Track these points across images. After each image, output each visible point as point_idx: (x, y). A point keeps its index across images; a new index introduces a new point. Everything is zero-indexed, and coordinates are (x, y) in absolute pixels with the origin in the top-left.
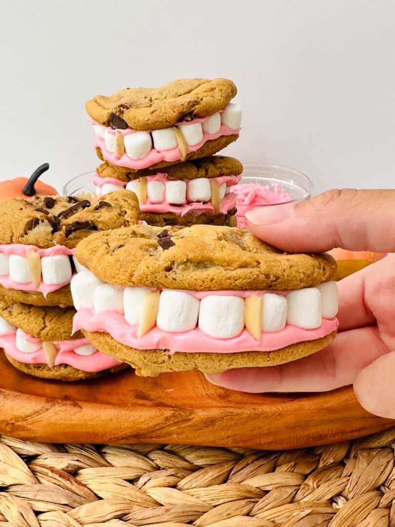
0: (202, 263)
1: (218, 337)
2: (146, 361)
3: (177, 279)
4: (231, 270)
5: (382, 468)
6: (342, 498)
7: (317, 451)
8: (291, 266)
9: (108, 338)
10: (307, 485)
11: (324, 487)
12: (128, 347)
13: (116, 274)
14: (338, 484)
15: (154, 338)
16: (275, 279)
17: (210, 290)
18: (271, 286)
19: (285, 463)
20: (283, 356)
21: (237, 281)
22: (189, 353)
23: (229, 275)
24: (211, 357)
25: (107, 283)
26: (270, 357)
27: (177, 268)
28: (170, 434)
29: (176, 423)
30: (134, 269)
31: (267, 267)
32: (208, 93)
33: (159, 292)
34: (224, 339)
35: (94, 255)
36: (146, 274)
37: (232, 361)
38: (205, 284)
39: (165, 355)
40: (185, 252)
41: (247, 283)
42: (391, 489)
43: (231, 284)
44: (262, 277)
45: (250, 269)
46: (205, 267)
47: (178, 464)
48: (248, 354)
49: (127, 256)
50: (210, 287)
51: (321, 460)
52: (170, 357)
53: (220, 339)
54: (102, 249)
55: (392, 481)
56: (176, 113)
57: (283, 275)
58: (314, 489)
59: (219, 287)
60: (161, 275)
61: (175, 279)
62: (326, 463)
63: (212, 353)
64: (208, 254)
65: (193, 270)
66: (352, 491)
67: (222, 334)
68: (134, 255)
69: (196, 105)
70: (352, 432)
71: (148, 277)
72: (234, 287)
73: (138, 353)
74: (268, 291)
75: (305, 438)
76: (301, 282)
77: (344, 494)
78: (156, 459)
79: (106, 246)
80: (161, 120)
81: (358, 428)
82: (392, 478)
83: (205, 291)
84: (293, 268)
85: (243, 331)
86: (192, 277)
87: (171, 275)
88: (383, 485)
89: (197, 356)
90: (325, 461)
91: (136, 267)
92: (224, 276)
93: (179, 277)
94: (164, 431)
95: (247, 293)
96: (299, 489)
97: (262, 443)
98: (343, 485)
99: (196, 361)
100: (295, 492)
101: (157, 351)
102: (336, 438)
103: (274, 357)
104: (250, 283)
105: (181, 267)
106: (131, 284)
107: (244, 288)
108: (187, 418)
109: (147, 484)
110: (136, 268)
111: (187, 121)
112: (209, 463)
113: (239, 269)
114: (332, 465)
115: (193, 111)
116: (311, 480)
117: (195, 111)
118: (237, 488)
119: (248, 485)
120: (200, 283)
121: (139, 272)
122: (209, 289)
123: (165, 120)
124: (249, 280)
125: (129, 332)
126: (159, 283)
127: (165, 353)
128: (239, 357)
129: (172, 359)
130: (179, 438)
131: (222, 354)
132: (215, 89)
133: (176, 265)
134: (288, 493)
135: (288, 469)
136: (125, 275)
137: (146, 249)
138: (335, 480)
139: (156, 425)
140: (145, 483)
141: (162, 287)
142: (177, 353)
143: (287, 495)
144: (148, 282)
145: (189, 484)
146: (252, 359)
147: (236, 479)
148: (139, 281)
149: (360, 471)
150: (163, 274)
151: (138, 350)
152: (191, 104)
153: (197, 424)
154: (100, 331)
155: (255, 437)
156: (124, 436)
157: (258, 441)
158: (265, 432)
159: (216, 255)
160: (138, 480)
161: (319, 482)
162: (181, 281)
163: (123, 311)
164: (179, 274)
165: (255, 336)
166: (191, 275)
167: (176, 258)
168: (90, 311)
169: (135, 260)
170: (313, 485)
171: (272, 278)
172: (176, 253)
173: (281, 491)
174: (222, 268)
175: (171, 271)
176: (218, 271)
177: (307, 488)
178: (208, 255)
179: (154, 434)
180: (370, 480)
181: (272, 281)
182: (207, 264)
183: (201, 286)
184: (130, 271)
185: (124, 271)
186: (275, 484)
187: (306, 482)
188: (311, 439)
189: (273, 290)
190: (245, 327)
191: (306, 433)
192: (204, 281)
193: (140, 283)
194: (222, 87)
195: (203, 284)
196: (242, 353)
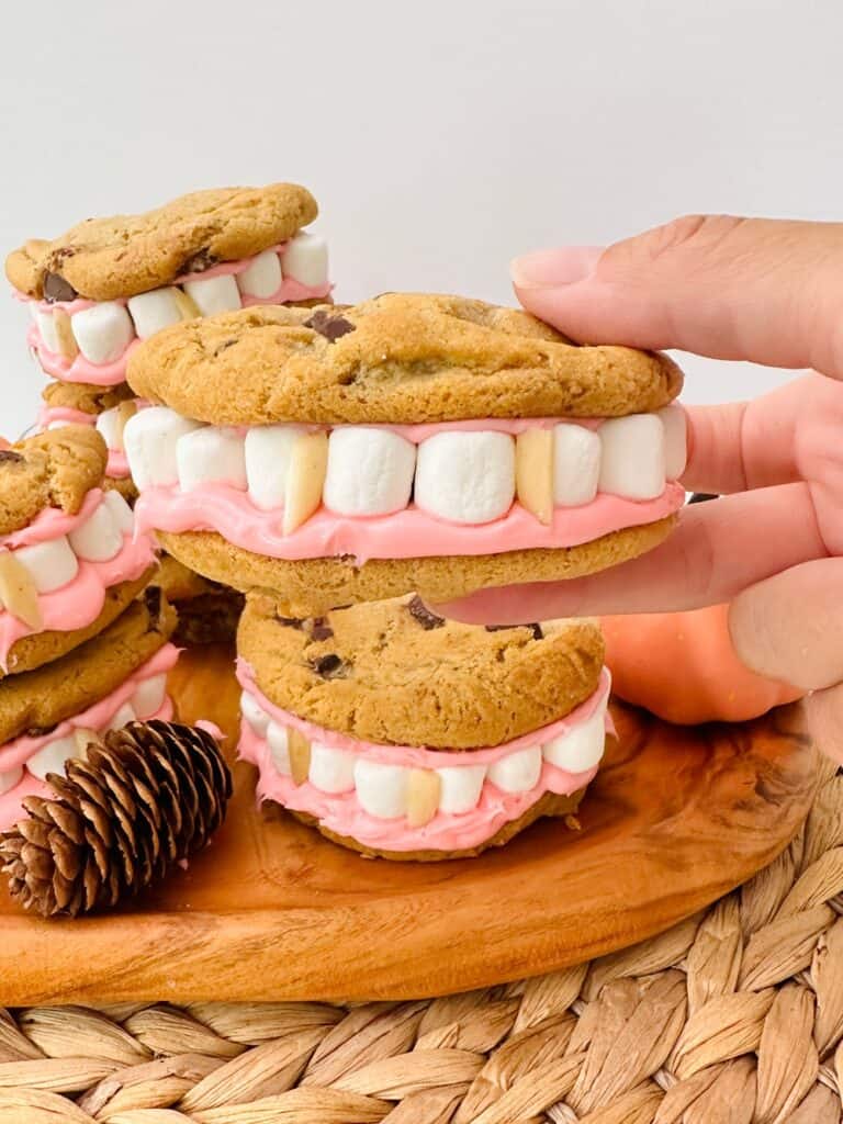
0: (421, 363)
1: (461, 520)
2: (302, 584)
3: (367, 399)
4: (486, 374)
5: (658, 1029)
6: (567, 1110)
7: (513, 991)
8: (611, 366)
9: (214, 543)
10: (483, 1081)
11: (523, 1085)
12: (262, 556)
13: (229, 400)
14: (557, 1076)
15: (322, 531)
16: (580, 391)
17: (442, 421)
18: (569, 408)
19: (437, 1028)
20: (594, 557)
21: (502, 398)
22: (397, 560)
23: (483, 384)
24: (446, 565)
25: (207, 424)
26: (570, 558)
27: (366, 377)
28: (160, 980)
29: (173, 954)
30: (268, 384)
31: (563, 363)
32: (243, 210)
33: (324, 433)
34: (477, 526)
35: (171, 367)
36: (297, 393)
37: (491, 572)
38: (430, 406)
39: (346, 567)
40: (381, 339)
41: (522, 401)
42: (682, 1079)
43: (488, 404)
44: (554, 387)
45: (528, 371)
46: (428, 371)
47: (192, 1043)
48: (525, 556)
49: (250, 360)
50: (442, 413)
51: (521, 1012)
52: (356, 571)
53: (467, 526)
54: (190, 353)
55: (682, 1057)
56: (169, 256)
57: (597, 384)
58: (500, 1092)
59: (463, 414)
60: (330, 394)
61: (362, 401)
62: (531, 1019)
63: (449, 557)
64: (434, 341)
65: (402, 379)
66: (589, 1091)
67: (471, 514)
68: (264, 356)
69: (212, 235)
70: (584, 946)
71: (303, 398)
72: (493, 410)
73: (284, 570)
74: (563, 419)
75: (477, 970)
76: (629, 399)
77: (570, 1099)
78: (144, 1034)
79: (197, 346)
80: (137, 271)
81: (599, 936)
82: (683, 1052)
83: (432, 422)
84: (614, 368)
85: (511, 508)
86: (401, 394)
87: (353, 391)
88: (663, 1067)
89: (416, 565)
90: (530, 1016)
91: (272, 379)
92: (472, 388)
93: (371, 395)
94: (146, 975)
95: (520, 425)
96: (466, 1093)
97: (377, 986)
98: (569, 1077)
99: (415, 576)
100: (456, 1103)
101: (327, 560)
102: (551, 963)
103: (578, 559)
104: (528, 402)
105: (375, 373)
106: (264, 418)
107: (515, 413)
108: (198, 941)
109: (112, 1101)
110: (272, 383)
111: (198, 271)
112: (263, 1035)
113: (503, 372)
114: (546, 1024)
115: (206, 249)
116: (494, 1070)
117: (211, 249)
118: (320, 1103)
119: (348, 1092)
120: (420, 404)
121: (281, 390)
122: (441, 418)
123: (145, 273)
124: (526, 394)
125: (262, 524)
126: (328, 411)
127: (346, 563)
128: (507, 560)
129: (360, 578)
130: (182, 989)
131: (470, 558)
132: (260, 201)
133: (363, 368)
134: (439, 1104)
135: (444, 1039)
136: (250, 400)
137: (290, 342)
138: (549, 1067)
139: (127, 962)
140: (109, 1099)
141: (335, 420)
142: (373, 562)
143: (437, 1113)
144: (303, 411)
145: (210, 1096)
146: (532, 564)
147: (323, 1073)
148: (281, 411)
149: (609, 1039)
150: (334, 390)
151: (285, 561)
152: (201, 234)
153: (220, 956)
154: (195, 530)
155: (358, 976)
156: (57, 990)
157: (367, 983)
158: (382, 964)
159: (450, 343)
160: (92, 1093)
161: (513, 1072)
162: (377, 403)
163: (246, 481)
164: (371, 389)
165: (541, 514)
166: (398, 389)
167: (364, 352)
168: (168, 490)
169: (268, 365)
170: (499, 1081)
171: (575, 389)
172: (363, 345)
173: (422, 1102)
174: (465, 371)
175: (354, 384)
176: (458, 378)
177: (484, 1090)
178: (433, 345)
179: (123, 983)
180: (629, 1062)
181: (575, 396)
182: (431, 365)
183: (422, 412)
184: (259, 389)
185: (246, 391)
186: (411, 1084)
187: (484, 1073)
188: (492, 970)
189: (573, 417)
190: (516, 499)
191: (477, 957)
192: (428, 402)
193: (284, 413)
194: (274, 198)
195: (427, 406)
196: (512, 553)
